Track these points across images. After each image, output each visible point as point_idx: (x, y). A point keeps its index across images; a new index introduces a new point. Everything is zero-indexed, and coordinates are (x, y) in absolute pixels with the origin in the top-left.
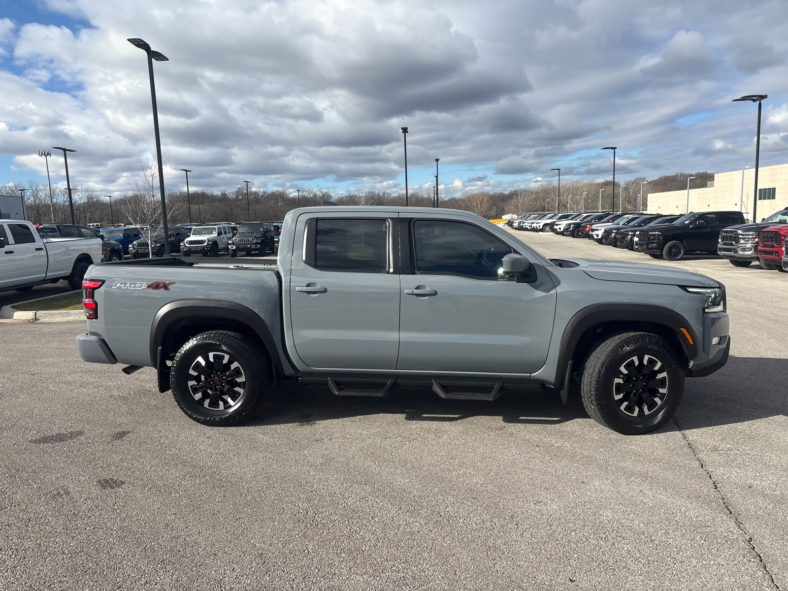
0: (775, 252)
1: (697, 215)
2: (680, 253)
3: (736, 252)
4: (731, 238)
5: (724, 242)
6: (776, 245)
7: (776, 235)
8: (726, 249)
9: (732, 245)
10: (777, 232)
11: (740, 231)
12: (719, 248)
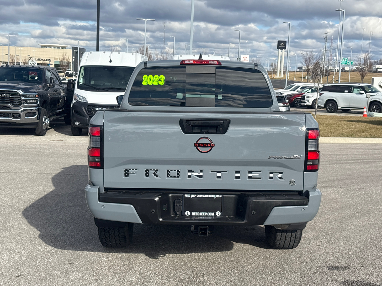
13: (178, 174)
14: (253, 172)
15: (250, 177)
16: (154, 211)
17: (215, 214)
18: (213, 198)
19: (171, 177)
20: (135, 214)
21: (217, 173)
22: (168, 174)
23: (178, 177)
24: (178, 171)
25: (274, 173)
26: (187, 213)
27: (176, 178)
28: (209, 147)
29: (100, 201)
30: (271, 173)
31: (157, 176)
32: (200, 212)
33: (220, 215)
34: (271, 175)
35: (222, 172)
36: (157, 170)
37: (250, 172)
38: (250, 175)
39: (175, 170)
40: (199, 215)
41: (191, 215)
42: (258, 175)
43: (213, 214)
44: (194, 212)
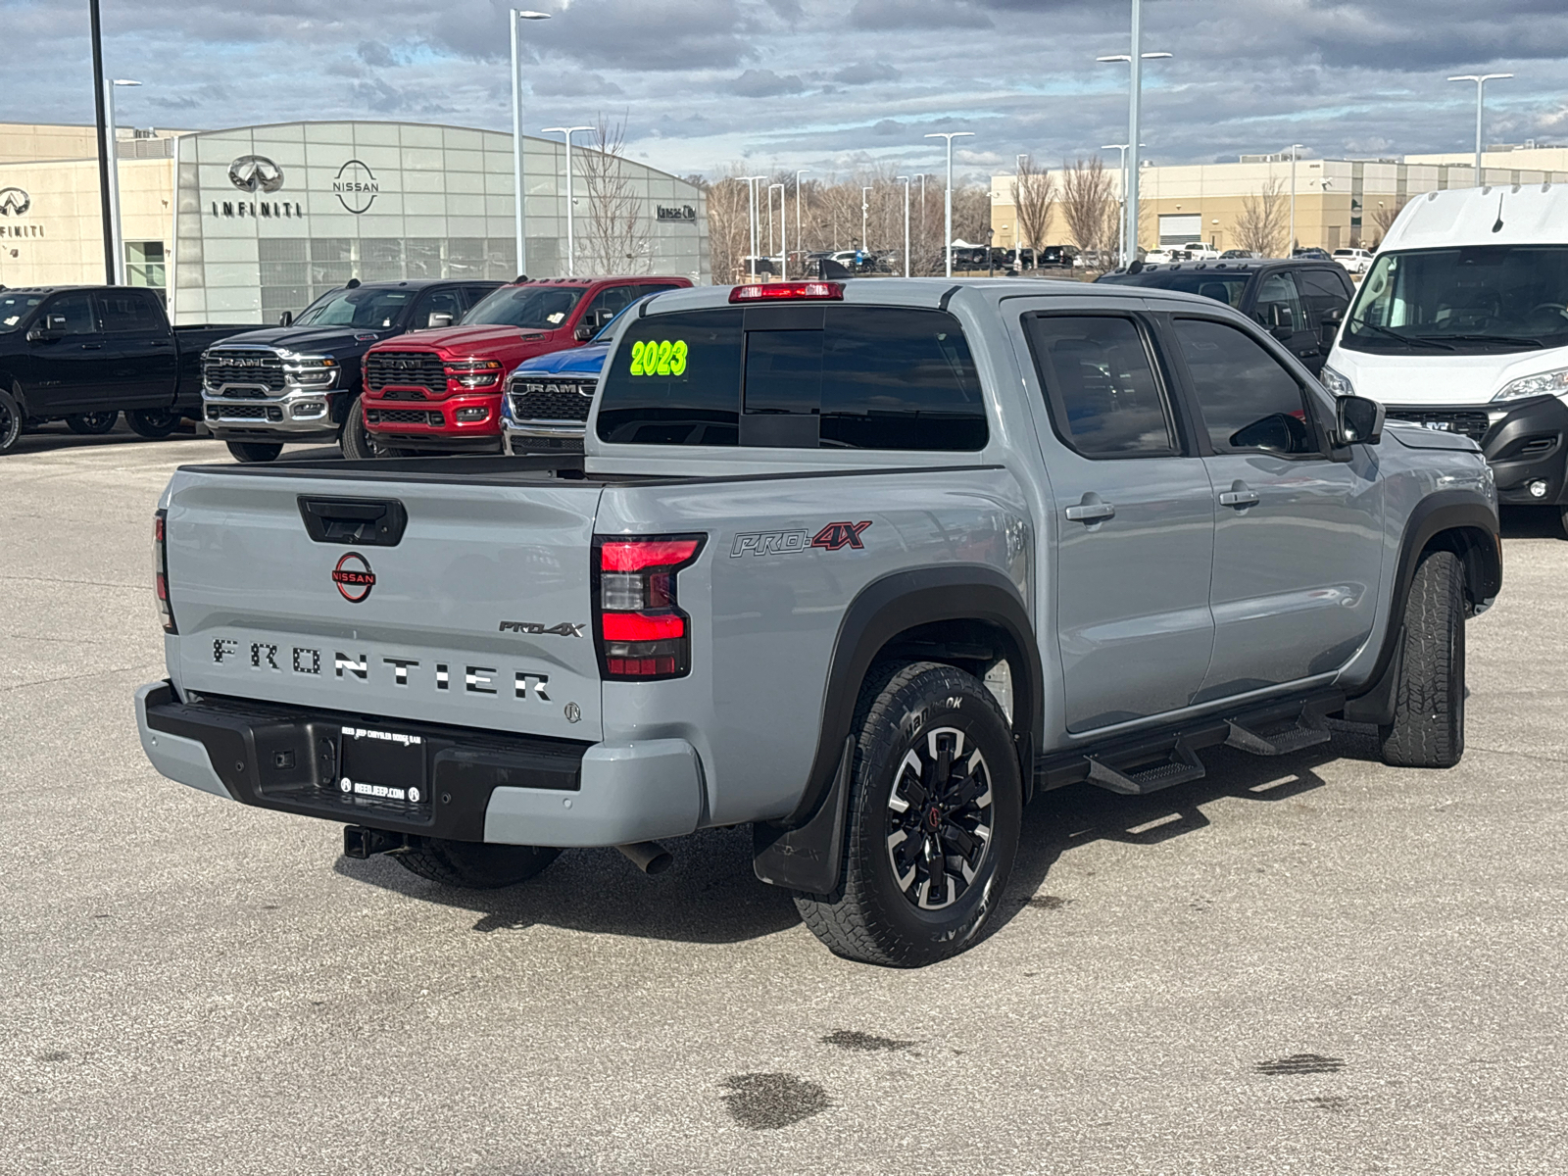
0: (431, 413)
1: (33, 297)
2: (9, 428)
3: (279, 417)
4: (251, 374)
5: (225, 386)
6: (428, 391)
7: (426, 363)
8: (237, 407)
9: (260, 394)
10: (428, 353)
11: (282, 350)
12: (210, 407)
13: (315, 662)
14: (477, 672)
15: (471, 687)
16: (242, 765)
17: (406, 794)
18: (402, 743)
19: (303, 670)
20: (207, 770)
21: (398, 666)
22: (296, 660)
23: (316, 671)
24: (315, 653)
25: (527, 678)
26: (345, 784)
27: (312, 675)
28: (360, 583)
29: (150, 726)
30: (521, 676)
31: (275, 666)
32: (373, 783)
33: (417, 798)
34: (520, 685)
35: (408, 666)
36: (274, 648)
37: (471, 671)
38: (471, 679)
39: (308, 651)
40: (369, 793)
41: (352, 792)
42: (488, 680)
43: (399, 794)
44: (360, 782)
